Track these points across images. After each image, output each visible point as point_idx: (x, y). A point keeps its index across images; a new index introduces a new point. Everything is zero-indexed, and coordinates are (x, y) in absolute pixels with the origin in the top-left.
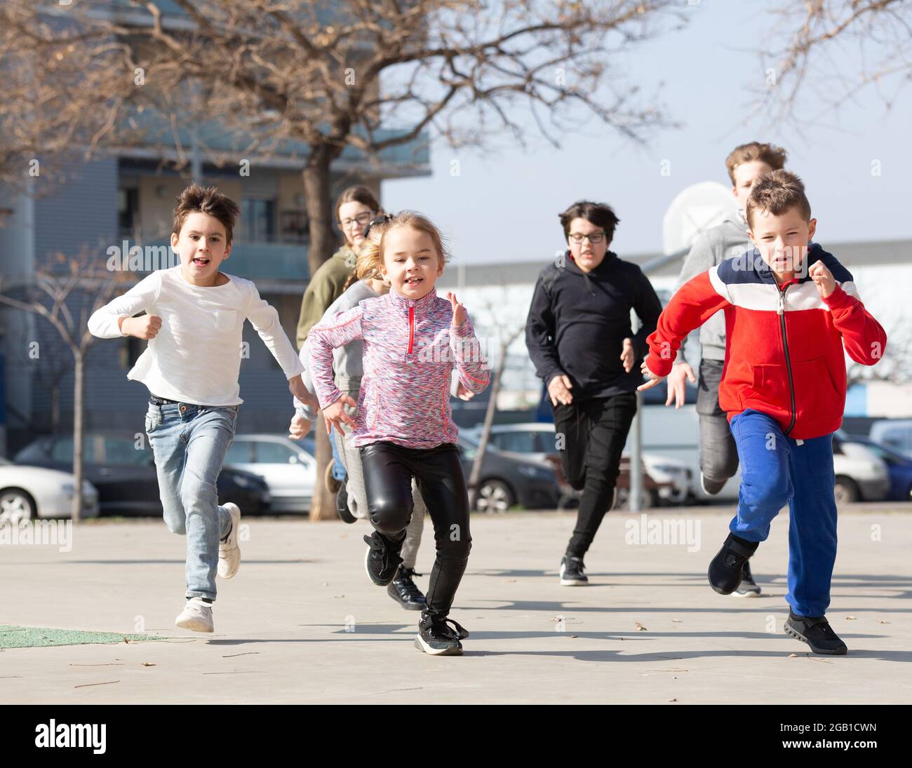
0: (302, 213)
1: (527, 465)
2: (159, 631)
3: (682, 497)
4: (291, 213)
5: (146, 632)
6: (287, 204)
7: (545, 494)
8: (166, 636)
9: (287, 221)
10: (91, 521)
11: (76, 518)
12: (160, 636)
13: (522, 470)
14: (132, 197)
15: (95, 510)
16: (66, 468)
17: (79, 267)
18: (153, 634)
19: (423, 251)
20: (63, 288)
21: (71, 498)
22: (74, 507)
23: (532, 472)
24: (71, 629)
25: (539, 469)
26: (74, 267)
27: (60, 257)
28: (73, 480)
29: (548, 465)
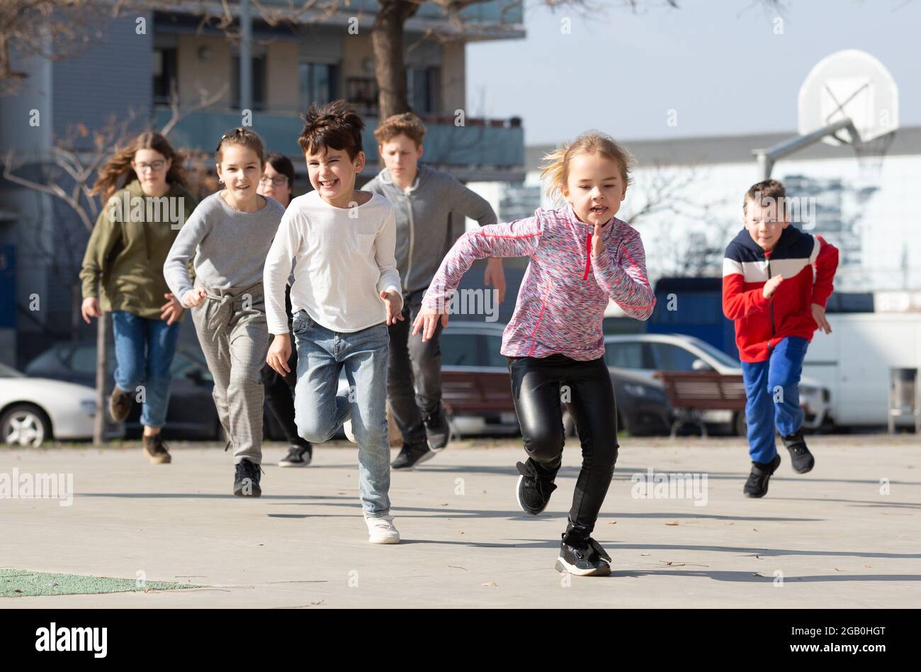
0: (370, 81)
1: (634, 383)
2: (191, 579)
3: (817, 422)
4: (357, 80)
5: (176, 580)
6: (354, 70)
7: (655, 417)
8: (199, 585)
9: (353, 89)
10: (116, 444)
11: (97, 441)
12: (192, 584)
13: (628, 388)
14: (169, 59)
15: (122, 430)
16: (87, 380)
17: (104, 142)
18: (183, 582)
19: (609, 179)
20: (85, 167)
21: (93, 416)
22: (96, 428)
23: (640, 391)
24: (87, 574)
25: (648, 388)
26: (99, 142)
27: (83, 130)
28: (95, 395)
29: (659, 383)
